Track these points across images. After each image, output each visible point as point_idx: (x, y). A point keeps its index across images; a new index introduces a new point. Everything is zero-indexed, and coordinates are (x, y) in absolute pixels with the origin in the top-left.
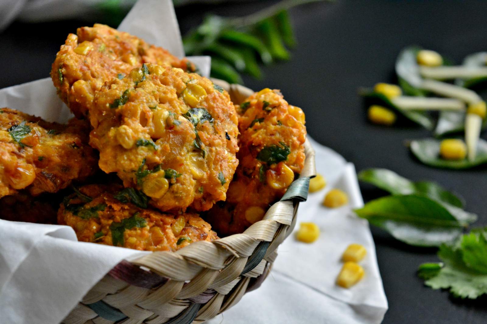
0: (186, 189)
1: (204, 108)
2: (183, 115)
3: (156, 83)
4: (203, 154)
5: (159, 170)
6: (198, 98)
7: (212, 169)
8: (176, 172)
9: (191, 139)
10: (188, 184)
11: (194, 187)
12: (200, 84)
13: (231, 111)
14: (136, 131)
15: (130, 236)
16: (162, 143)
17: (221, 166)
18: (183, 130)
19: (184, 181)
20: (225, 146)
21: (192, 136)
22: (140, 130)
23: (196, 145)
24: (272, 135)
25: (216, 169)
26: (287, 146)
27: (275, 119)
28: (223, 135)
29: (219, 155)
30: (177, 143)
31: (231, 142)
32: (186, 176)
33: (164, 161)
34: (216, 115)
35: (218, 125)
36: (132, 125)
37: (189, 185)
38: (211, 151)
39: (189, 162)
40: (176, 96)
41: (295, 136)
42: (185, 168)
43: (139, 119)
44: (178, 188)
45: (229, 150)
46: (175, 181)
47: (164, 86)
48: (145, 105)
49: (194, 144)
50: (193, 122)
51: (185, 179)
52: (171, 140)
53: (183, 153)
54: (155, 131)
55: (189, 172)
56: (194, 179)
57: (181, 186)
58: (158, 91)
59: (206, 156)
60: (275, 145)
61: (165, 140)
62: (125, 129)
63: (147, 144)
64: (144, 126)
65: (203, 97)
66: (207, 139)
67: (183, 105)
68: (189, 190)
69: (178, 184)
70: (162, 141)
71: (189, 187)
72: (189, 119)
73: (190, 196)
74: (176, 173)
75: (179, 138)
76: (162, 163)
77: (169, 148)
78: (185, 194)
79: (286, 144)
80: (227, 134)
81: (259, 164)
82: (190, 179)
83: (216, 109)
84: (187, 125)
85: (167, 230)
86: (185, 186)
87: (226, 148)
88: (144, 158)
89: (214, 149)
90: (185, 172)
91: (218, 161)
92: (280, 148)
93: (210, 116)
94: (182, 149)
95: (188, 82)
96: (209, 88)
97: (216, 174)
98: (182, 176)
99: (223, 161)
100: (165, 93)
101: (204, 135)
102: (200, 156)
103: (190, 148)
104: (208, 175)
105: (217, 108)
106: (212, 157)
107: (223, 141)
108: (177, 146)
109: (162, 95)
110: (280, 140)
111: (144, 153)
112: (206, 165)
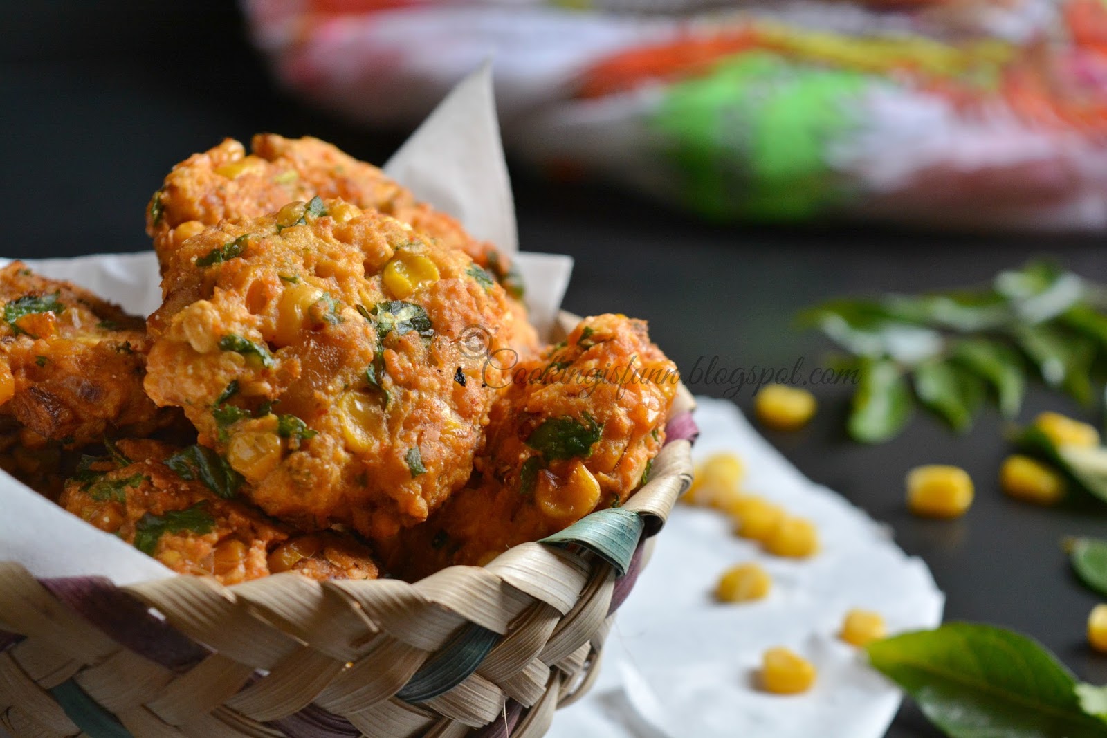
0: (320, 467)
1: (421, 304)
2: (359, 309)
3: (321, 234)
4: (383, 401)
5: (266, 414)
6: (416, 284)
7: (398, 437)
8: (305, 425)
9: (360, 361)
10: (328, 458)
11: (342, 467)
12: (433, 258)
13: (490, 327)
14: (227, 317)
15: (170, 547)
16: (285, 355)
17: (421, 434)
18: (344, 336)
19: (320, 450)
20: (448, 396)
21: (363, 354)
22: (237, 316)
23: (372, 377)
24: (573, 394)
25: (406, 438)
26: (596, 425)
27: (592, 364)
28: (449, 371)
29: (422, 411)
30: (324, 363)
31: (467, 390)
32: (327, 439)
33: (282, 396)
34: (443, 324)
35: (439, 346)
36: (220, 303)
37: (330, 460)
38: (406, 398)
39: (343, 411)
40: (359, 268)
41: (621, 405)
42: (327, 421)
43: (245, 294)
44: (301, 461)
45: (457, 408)
46: (298, 445)
47: (338, 243)
48: (272, 269)
49: (367, 374)
50: (378, 327)
51: (323, 444)
52: (309, 353)
53: (330, 388)
54: (277, 327)
55: (335, 432)
56: (347, 449)
57: (309, 459)
58: (319, 250)
59: (390, 406)
60: (570, 418)
61: (296, 352)
62: (202, 308)
63: (247, 350)
64: (252, 312)
65: (428, 283)
66: (400, 369)
67: (372, 291)
68: (327, 470)
69: (304, 454)
70: (288, 352)
71: (329, 464)
72: (369, 319)
73: (330, 485)
74: (302, 427)
75: (330, 353)
76: (277, 400)
77: (300, 369)
78: (315, 479)
79: (595, 417)
80: (459, 370)
81: (525, 454)
82: (335, 446)
83: (447, 313)
84: (359, 329)
85: (253, 550)
86: (318, 461)
87: (448, 401)
88: (235, 379)
89: (414, 394)
90: (326, 431)
91: (417, 421)
92: (581, 424)
93: (428, 324)
94: (333, 377)
95: (402, 246)
96: (450, 268)
97: (402, 449)
98: (317, 438)
99: (427, 425)
100: (333, 256)
101: (397, 360)
102: (376, 403)
103: (353, 379)
104: (383, 447)
105: (450, 310)
106: (402, 410)
107: (443, 382)
108: (321, 371)
109: (324, 259)
110: (586, 407)
111: (236, 368)
112: (384, 426)
